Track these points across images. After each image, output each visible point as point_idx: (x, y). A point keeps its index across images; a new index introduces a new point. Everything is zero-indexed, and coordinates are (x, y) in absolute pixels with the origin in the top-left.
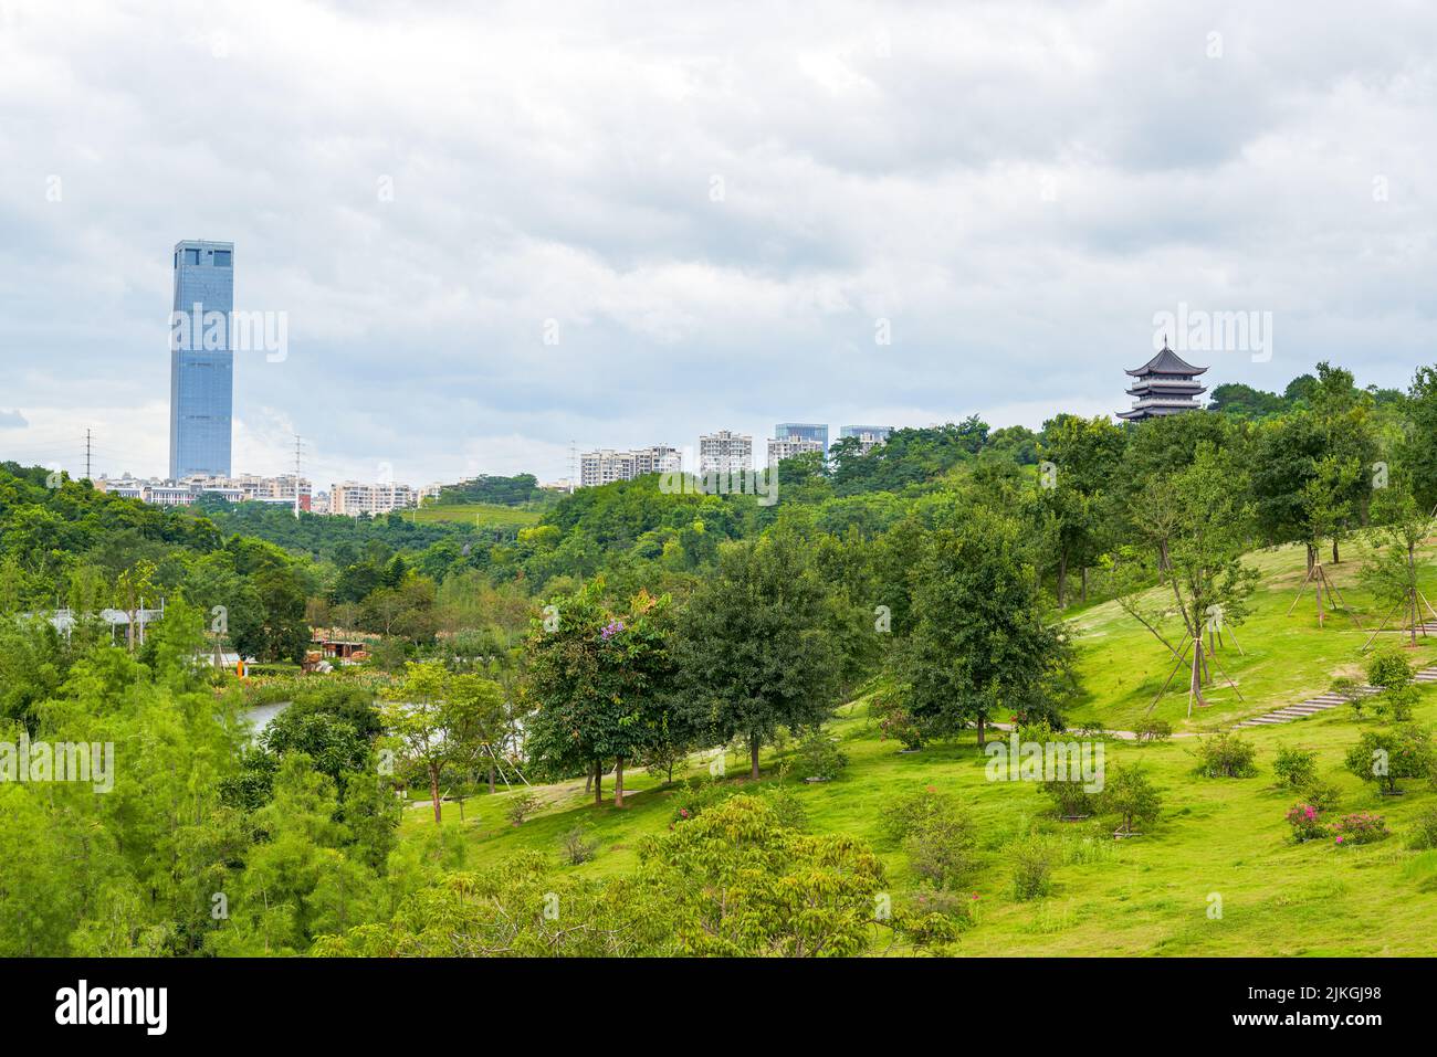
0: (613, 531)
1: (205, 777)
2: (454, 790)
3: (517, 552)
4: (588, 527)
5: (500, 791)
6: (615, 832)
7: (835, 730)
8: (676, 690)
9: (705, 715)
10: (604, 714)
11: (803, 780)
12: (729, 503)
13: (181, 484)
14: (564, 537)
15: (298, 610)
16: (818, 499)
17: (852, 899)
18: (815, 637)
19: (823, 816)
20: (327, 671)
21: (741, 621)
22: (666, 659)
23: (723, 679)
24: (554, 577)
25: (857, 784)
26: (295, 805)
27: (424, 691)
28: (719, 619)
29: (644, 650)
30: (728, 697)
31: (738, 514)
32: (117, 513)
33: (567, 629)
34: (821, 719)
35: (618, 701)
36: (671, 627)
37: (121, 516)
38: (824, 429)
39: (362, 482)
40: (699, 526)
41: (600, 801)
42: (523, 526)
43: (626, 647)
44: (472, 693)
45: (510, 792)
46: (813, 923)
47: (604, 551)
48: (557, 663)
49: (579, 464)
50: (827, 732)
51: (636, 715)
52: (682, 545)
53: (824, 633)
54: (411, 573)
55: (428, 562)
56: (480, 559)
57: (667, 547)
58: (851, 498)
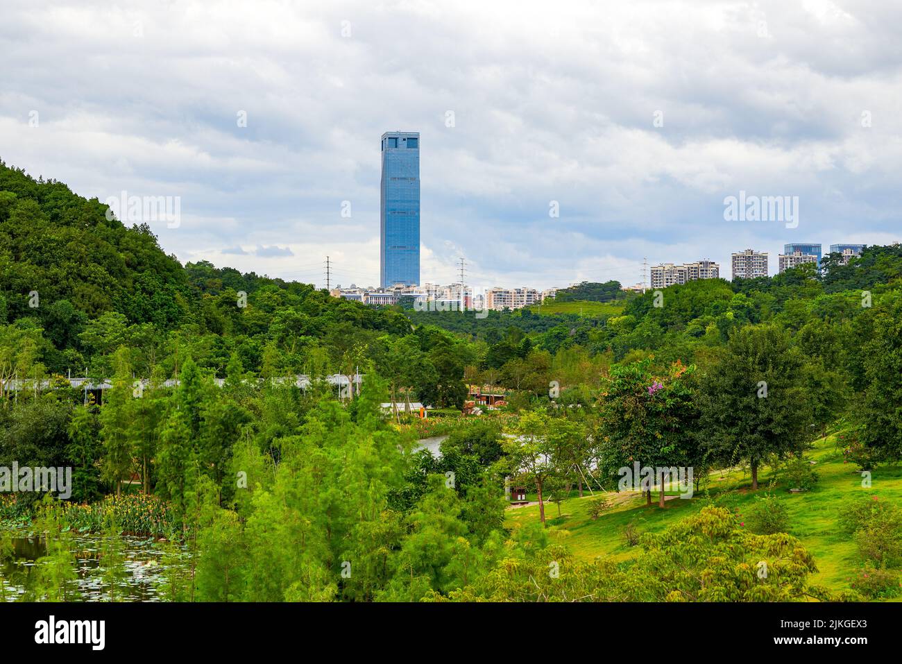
0: (671, 318)
1: (378, 490)
2: (554, 495)
3: (607, 334)
4: (654, 316)
5: (587, 495)
6: (659, 524)
7: (813, 457)
8: (700, 429)
9: (719, 446)
10: (651, 445)
11: (788, 491)
12: (751, 299)
13: (388, 291)
14: (638, 323)
15: (459, 374)
16: (813, 295)
17: (789, 579)
18: (798, 393)
19: (801, 516)
20: (479, 414)
21: (743, 382)
22: (692, 408)
23: (731, 421)
24: (632, 350)
25: (825, 494)
26: (434, 508)
27: (531, 429)
28: (727, 381)
29: (677, 402)
30: (735, 434)
31: (757, 306)
32: (345, 311)
33: (625, 388)
34: (801, 449)
35: (660, 437)
36: (696, 387)
37: (347, 313)
38: (819, 247)
39: (505, 287)
40: (730, 315)
41: (651, 503)
42: (610, 316)
43: (665, 400)
44: (562, 431)
45: (593, 496)
46: (761, 595)
47: (665, 332)
48: (618, 411)
49: (649, 274)
50: (806, 458)
51: (673, 446)
52: (718, 327)
53: (805, 390)
54: (536, 348)
55: (547, 341)
56: (582, 338)
57: (708, 329)
58: (836, 295)
